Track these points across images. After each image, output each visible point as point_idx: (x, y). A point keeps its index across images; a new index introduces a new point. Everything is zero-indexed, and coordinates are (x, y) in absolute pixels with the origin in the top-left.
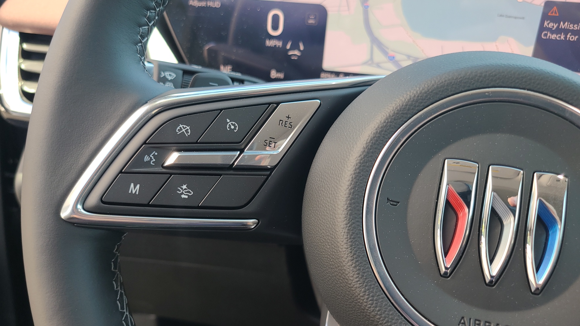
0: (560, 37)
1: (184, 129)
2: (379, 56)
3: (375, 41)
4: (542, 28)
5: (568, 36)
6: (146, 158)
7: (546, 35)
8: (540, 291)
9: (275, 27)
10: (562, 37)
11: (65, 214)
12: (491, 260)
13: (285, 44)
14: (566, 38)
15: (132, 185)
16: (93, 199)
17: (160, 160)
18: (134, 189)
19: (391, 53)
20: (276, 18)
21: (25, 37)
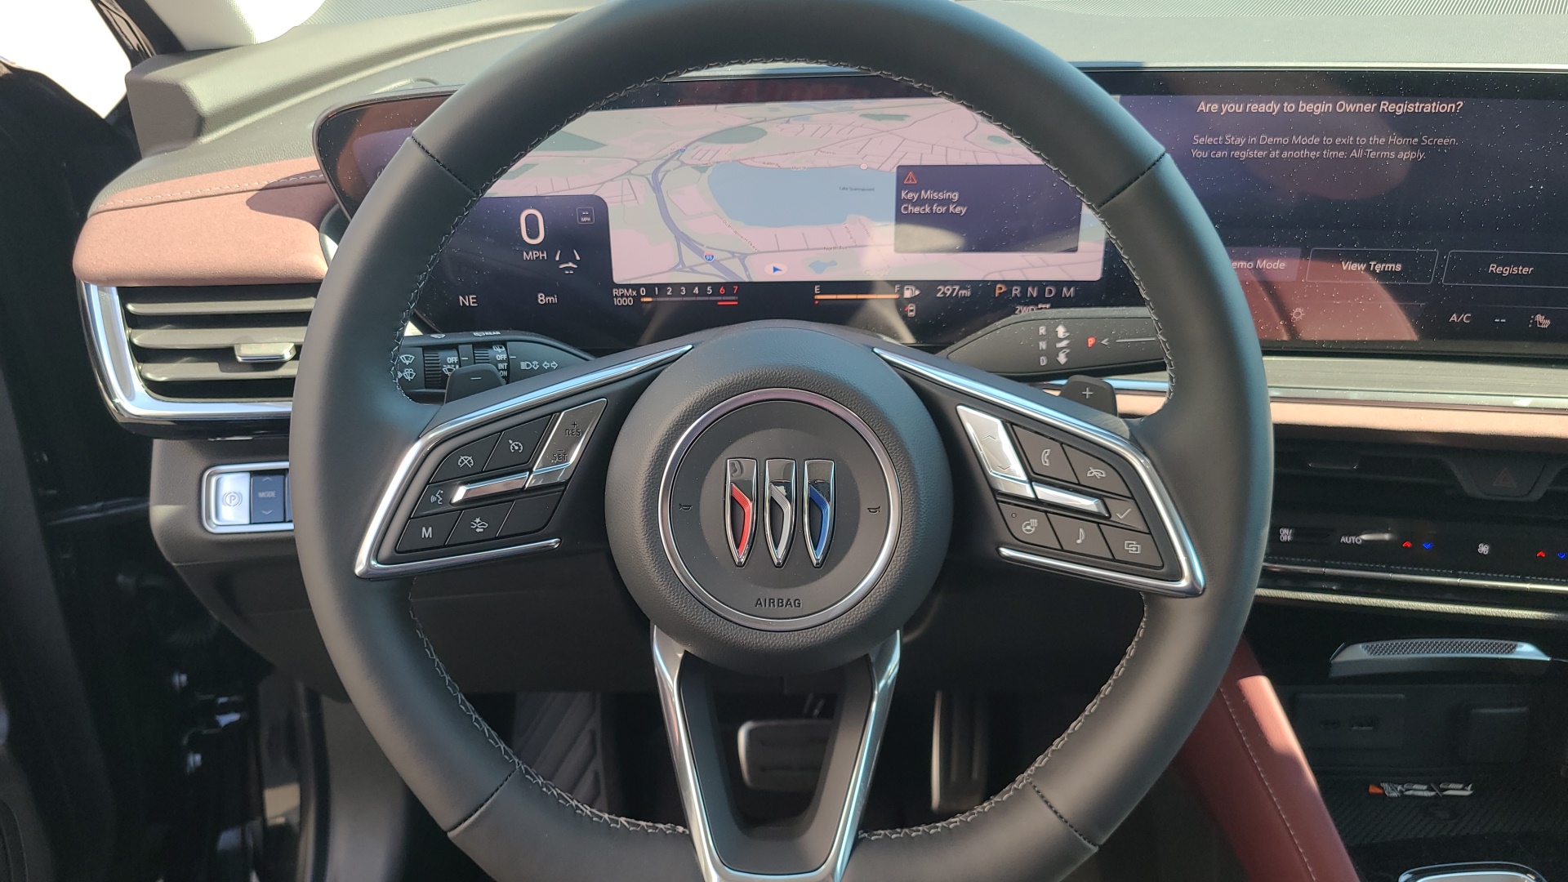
0: (924, 210)
1: (466, 460)
2: (690, 258)
3: (682, 238)
4: (900, 202)
5: (934, 208)
6: (433, 499)
7: (906, 208)
8: (820, 565)
9: (533, 234)
10: (927, 210)
11: (359, 568)
12: (776, 546)
13: (551, 256)
14: (932, 209)
15: (424, 529)
16: (386, 550)
17: (447, 498)
18: (427, 533)
19: (707, 252)
20: (532, 222)
21: (128, 294)
